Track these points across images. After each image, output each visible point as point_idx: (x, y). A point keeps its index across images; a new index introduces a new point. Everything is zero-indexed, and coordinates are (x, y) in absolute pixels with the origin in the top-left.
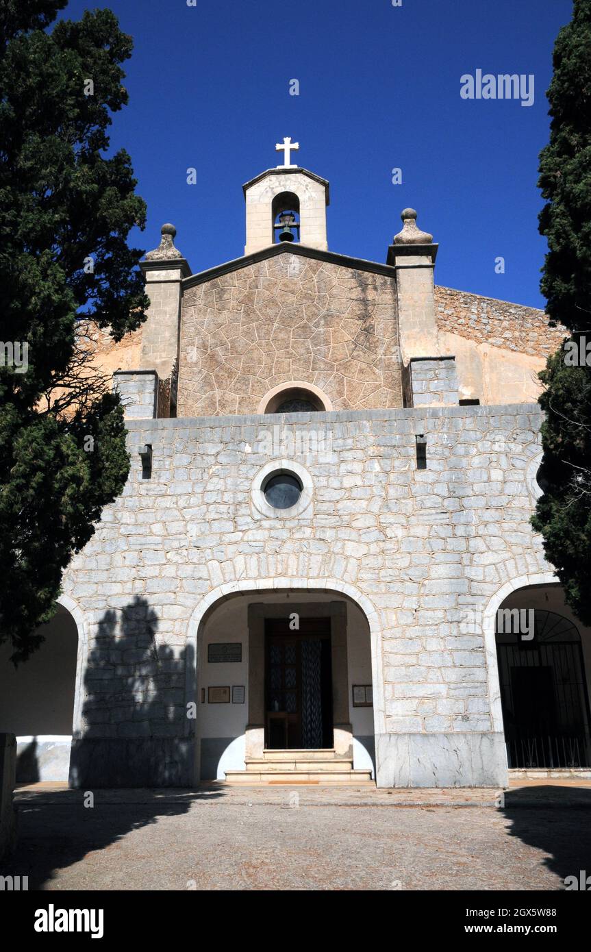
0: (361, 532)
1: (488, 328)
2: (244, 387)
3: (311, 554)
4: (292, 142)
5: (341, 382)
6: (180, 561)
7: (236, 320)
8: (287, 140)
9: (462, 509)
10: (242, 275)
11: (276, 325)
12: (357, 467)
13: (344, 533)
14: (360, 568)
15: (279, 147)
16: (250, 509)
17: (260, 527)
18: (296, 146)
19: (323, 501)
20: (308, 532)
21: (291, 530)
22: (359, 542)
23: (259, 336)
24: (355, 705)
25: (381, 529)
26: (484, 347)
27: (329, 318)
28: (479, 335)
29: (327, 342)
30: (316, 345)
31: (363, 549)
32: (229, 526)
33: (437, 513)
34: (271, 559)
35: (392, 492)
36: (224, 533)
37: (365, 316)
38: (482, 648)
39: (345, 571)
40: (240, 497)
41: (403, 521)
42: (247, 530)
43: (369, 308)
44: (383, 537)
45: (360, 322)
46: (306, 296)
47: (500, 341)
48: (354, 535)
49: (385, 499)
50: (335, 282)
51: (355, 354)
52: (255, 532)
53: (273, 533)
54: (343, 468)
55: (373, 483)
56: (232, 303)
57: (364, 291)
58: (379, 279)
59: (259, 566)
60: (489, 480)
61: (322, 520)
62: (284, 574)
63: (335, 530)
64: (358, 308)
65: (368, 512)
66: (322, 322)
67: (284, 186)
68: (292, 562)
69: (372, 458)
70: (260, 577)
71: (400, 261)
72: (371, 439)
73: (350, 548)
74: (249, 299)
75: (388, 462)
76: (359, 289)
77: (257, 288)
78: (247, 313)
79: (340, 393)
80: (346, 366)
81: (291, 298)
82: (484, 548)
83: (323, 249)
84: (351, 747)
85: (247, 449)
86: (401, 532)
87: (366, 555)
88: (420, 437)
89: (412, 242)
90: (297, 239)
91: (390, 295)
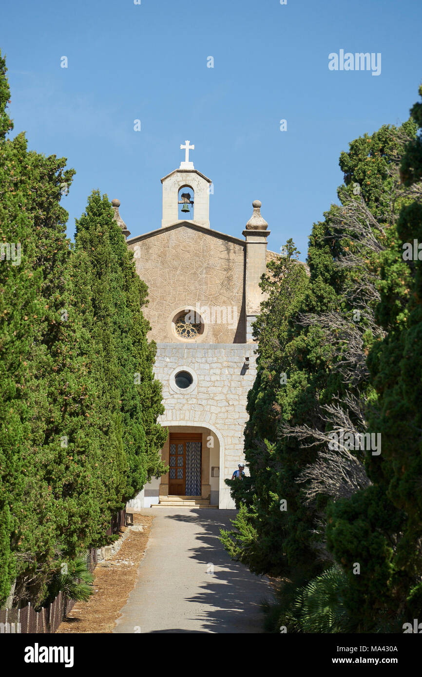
0: (218, 402)
2: (161, 308)
3: (195, 411)
4: (190, 144)
7: (157, 267)
8: (188, 142)
10: (160, 238)
11: (178, 272)
12: (218, 372)
13: (211, 402)
14: (217, 418)
15: (182, 147)
16: (169, 388)
17: (174, 397)
18: (193, 147)
19: (202, 387)
20: (195, 401)
21: (187, 399)
22: (217, 406)
23: (169, 278)
24: (212, 477)
25: (227, 401)
27: (208, 269)
29: (206, 283)
30: (200, 285)
31: (219, 410)
34: (178, 413)
35: (233, 384)
37: (228, 269)
39: (210, 419)
40: (164, 383)
41: (237, 398)
42: (167, 399)
43: (230, 264)
44: (227, 404)
45: (225, 273)
46: (197, 255)
48: (215, 403)
49: (230, 387)
50: (212, 247)
51: (221, 291)
52: (170, 399)
53: (179, 401)
54: (212, 371)
55: (224, 379)
56: (154, 256)
57: (228, 253)
58: (237, 247)
59: (172, 415)
61: (201, 396)
62: (183, 419)
63: (206, 401)
64: (224, 263)
65: (222, 393)
66: (205, 271)
67: (185, 180)
68: (187, 413)
69: (225, 367)
70: (172, 420)
71: (250, 239)
72: (225, 358)
73: (213, 409)
74: (162, 255)
75: (232, 369)
76: (226, 252)
77: (168, 247)
78: (162, 263)
80: (216, 299)
81: (188, 255)
83: (207, 226)
84: (210, 495)
85: (168, 360)
86: (236, 403)
87: (220, 412)
88: (247, 359)
89: (256, 227)
90: (192, 218)
91: (243, 258)
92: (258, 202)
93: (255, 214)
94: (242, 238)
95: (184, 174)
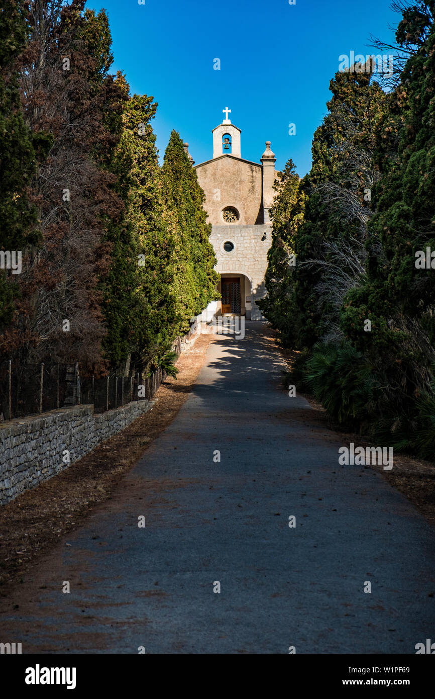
0: (249, 259)
2: (214, 206)
4: (229, 109)
5: (244, 205)
8: (227, 108)
10: (213, 165)
11: (224, 184)
13: (244, 259)
14: (248, 268)
16: (220, 252)
17: (223, 257)
18: (230, 111)
19: (239, 250)
20: (235, 258)
21: (231, 258)
24: (247, 302)
25: (254, 259)
27: (241, 182)
29: (240, 191)
30: (236, 191)
31: (249, 264)
34: (226, 266)
35: (257, 248)
37: (253, 182)
39: (245, 269)
40: (217, 249)
42: (219, 258)
43: (254, 179)
45: (251, 184)
48: (247, 260)
49: (255, 250)
50: (243, 169)
51: (249, 195)
53: (226, 259)
54: (245, 241)
58: (258, 168)
59: (223, 267)
61: (239, 256)
62: (229, 269)
63: (242, 258)
64: (250, 178)
65: (251, 254)
68: (231, 266)
70: (223, 270)
71: (265, 163)
72: (252, 234)
73: (246, 263)
74: (214, 174)
75: (257, 240)
77: (217, 170)
78: (214, 179)
79: (244, 208)
80: (246, 199)
81: (229, 174)
83: (240, 157)
84: (245, 313)
85: (219, 235)
86: (259, 259)
87: (250, 265)
88: (265, 234)
89: (268, 157)
90: (230, 152)
91: (261, 175)
92: (269, 142)
93: (267, 149)
94: (260, 164)
95: (225, 127)
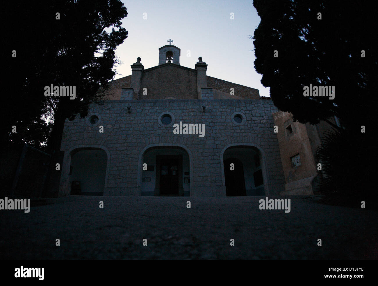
1: (220, 86)
3: (174, 136)
6: (137, 138)
9: (215, 126)
10: (158, 70)
11: (166, 83)
12: (187, 114)
17: (160, 129)
23: (161, 86)
26: (219, 91)
27: (180, 82)
28: (217, 88)
29: (179, 88)
30: (176, 88)
32: (152, 129)
33: (208, 127)
34: (163, 138)
36: (150, 131)
38: (220, 163)
39: (183, 141)
40: (155, 121)
43: (190, 80)
45: (188, 83)
46: (174, 76)
47: (222, 90)
50: (181, 73)
51: (186, 91)
52: (158, 130)
54: (183, 114)
55: (191, 118)
56: (155, 77)
57: (189, 75)
58: (193, 73)
59: (159, 140)
60: (222, 119)
64: (187, 80)
67: (169, 49)
69: (191, 112)
70: (159, 143)
71: (198, 68)
72: (191, 107)
74: (159, 76)
75: (195, 113)
78: (159, 80)
80: (184, 94)
82: (220, 136)
84: (183, 194)
85: (157, 108)
87: (189, 138)
88: (204, 107)
89: (201, 64)
91: (195, 77)
